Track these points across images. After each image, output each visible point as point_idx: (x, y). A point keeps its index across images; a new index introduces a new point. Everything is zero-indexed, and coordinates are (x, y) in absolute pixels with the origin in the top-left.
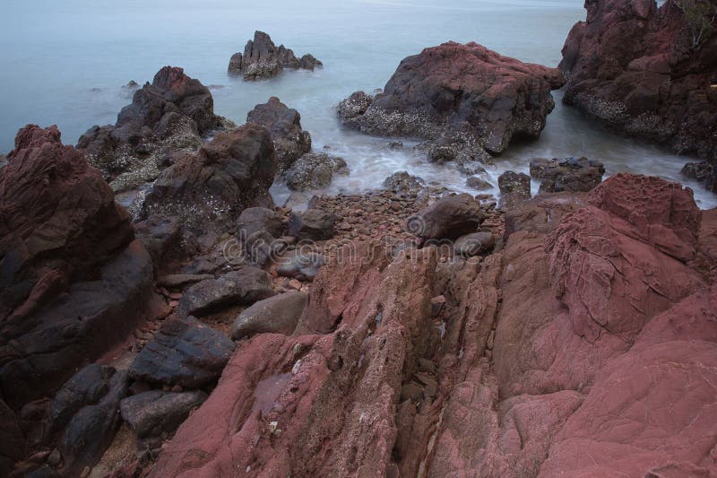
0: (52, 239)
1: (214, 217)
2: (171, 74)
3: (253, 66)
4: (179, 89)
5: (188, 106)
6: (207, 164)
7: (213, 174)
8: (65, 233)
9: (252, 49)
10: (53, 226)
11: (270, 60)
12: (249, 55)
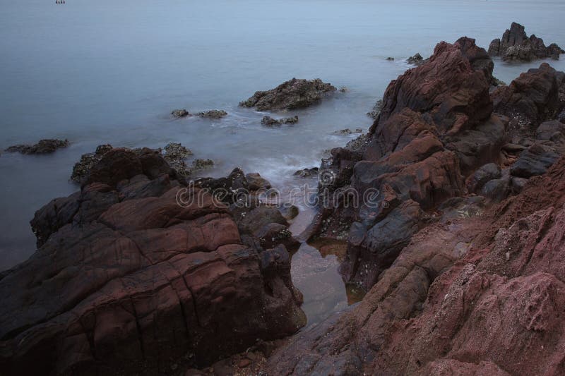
0: (461, 101)
1: (518, 127)
2: (467, 43)
3: (511, 48)
4: (471, 53)
5: (477, 66)
6: (516, 92)
7: (521, 98)
8: (467, 99)
9: (509, 36)
10: (460, 94)
11: (525, 45)
12: (506, 41)
